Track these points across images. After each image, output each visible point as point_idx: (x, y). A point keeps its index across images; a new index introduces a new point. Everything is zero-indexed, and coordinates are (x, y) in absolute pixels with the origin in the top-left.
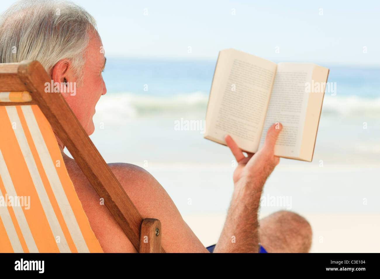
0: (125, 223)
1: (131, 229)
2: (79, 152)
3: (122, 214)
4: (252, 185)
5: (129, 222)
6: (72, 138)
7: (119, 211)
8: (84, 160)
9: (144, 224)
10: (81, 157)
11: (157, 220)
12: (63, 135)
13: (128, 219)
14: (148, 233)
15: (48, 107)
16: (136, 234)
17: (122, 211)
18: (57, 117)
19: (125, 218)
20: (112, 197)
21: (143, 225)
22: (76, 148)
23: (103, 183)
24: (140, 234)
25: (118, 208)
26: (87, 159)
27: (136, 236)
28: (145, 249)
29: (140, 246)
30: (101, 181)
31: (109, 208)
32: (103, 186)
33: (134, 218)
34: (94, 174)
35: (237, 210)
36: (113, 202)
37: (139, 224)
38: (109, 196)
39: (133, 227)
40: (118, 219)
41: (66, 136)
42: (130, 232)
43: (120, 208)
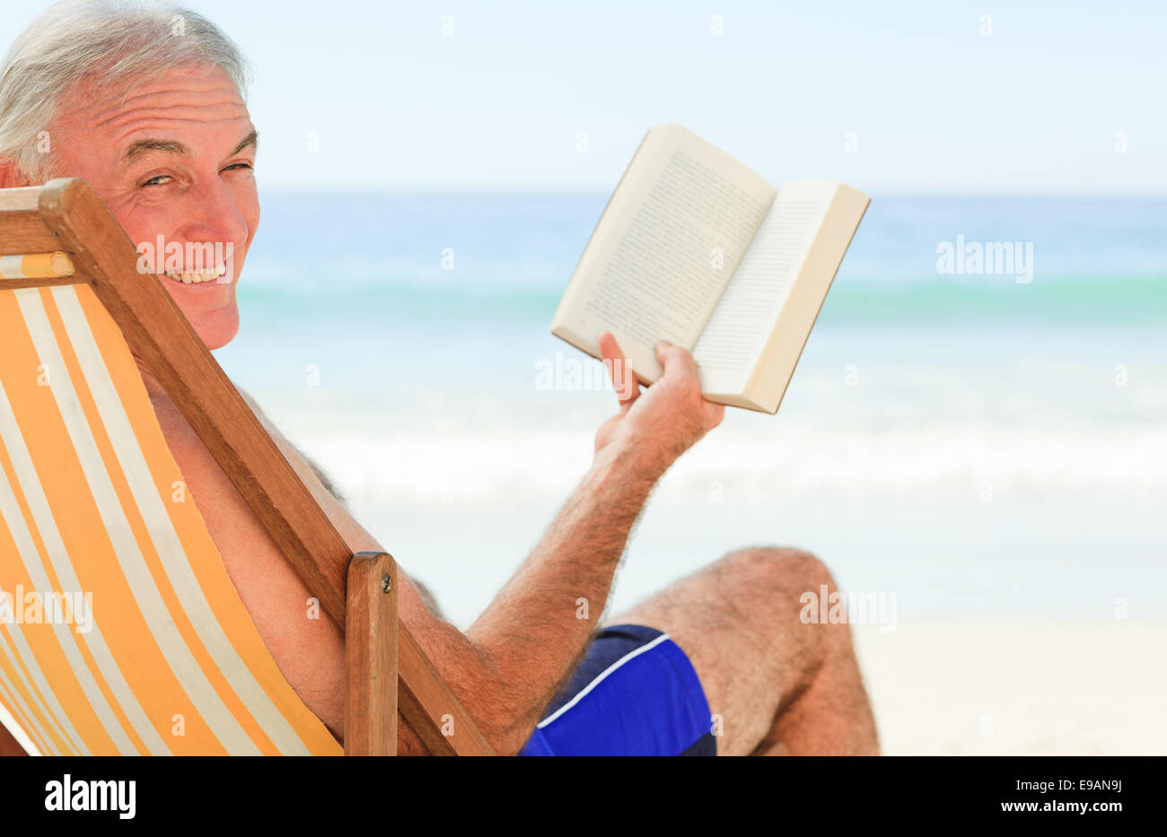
0: (308, 562)
1: (324, 577)
2: (189, 391)
3: (299, 541)
4: (631, 461)
5: (317, 559)
6: (171, 359)
7: (292, 533)
8: (201, 411)
9: (355, 565)
10: (194, 403)
11: (386, 554)
12: (150, 352)
13: (314, 554)
14: (364, 586)
15: (113, 286)
16: (337, 591)
17: (300, 534)
18: (135, 311)
19: (306, 551)
20: (273, 498)
21: (351, 568)
22: (183, 383)
23: (249, 466)
24: (345, 589)
25: (288, 526)
26: (210, 409)
27: (335, 593)
28: (358, 624)
29: (347, 618)
30: (246, 461)
31: (269, 528)
32: (250, 474)
33: (329, 551)
34: (226, 445)
35: (576, 511)
36: (276, 512)
37: (343, 565)
38: (267, 497)
39: (327, 573)
40: (292, 554)
41: (158, 354)
42: (321, 584)
43: (294, 527)
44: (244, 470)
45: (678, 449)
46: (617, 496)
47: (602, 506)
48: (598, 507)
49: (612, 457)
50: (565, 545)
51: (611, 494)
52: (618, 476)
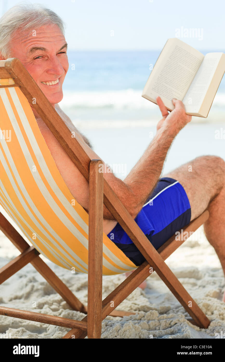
0: (79, 163)
1: (83, 167)
2: (46, 116)
3: (76, 157)
4: (168, 133)
5: (81, 162)
6: (41, 108)
7: (75, 155)
8: (49, 122)
9: (91, 163)
10: (48, 119)
11: (100, 160)
13: (80, 160)
14: (94, 169)
15: (25, 88)
16: (87, 170)
17: (77, 155)
18: (31, 94)
19: (78, 159)
20: (69, 145)
21: (91, 164)
22: (45, 114)
23: (63, 136)
24: (89, 170)
25: (73, 153)
26: (52, 121)
27: (86, 171)
28: (92, 180)
29: (89, 178)
30: (61, 135)
31: (68, 153)
32: (63, 138)
33: (84, 159)
34: (56, 131)
35: (153, 147)
36: (70, 149)
37: (88, 163)
38: (67, 145)
39: (84, 165)
40: (74, 160)
41: (38, 106)
42: (82, 168)
43: (75, 153)
44: (61, 137)
45: (180, 129)
46: (164, 142)
47: (160, 145)
48: (159, 145)
49: (163, 131)
50: (150, 156)
51: (162, 142)
52: (164, 137)
